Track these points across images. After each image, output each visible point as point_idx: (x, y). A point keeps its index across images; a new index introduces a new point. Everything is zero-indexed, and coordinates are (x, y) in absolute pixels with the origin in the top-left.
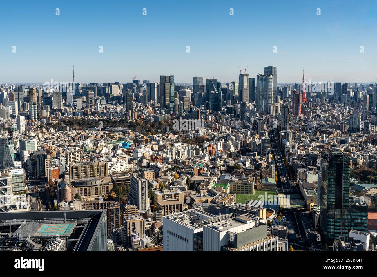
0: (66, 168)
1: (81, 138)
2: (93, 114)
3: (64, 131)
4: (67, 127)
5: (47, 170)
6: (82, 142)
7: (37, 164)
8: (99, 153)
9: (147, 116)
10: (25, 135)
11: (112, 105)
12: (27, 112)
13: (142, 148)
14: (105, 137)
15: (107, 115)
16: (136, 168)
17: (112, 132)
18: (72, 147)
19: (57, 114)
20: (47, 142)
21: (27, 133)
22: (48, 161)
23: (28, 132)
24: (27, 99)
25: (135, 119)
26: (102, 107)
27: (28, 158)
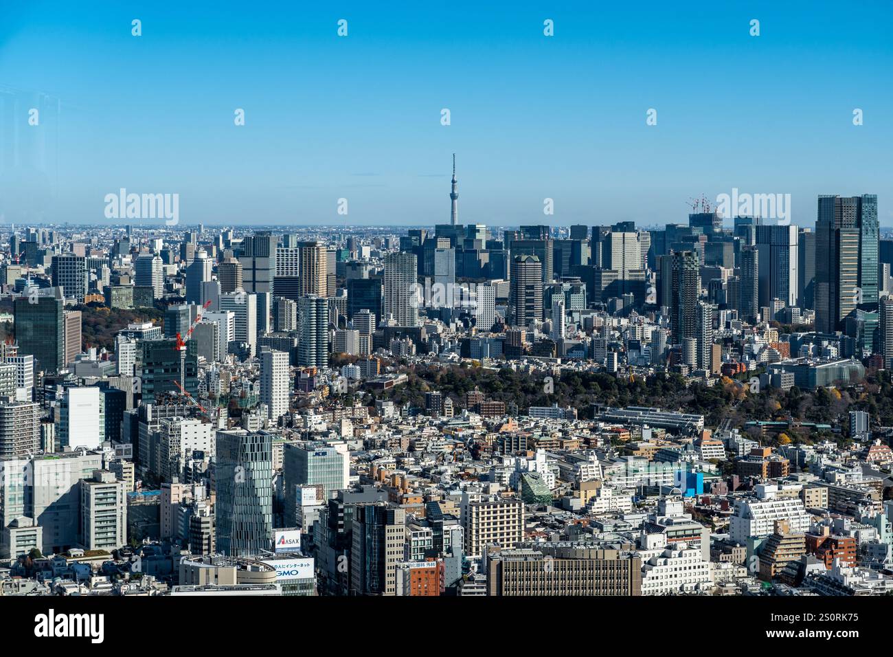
0: (466, 567)
1: (502, 444)
2: (543, 348)
3: (435, 417)
4: (444, 398)
5: (393, 571)
6: (513, 460)
7: (354, 544)
8: (583, 512)
9: (760, 365)
10: (290, 424)
11: (611, 314)
12: (291, 334)
13: (768, 496)
14: (599, 444)
15: (598, 357)
16: (746, 581)
17: (626, 428)
18: (476, 482)
19: (403, 346)
20: (377, 457)
21: (298, 417)
22: (395, 534)
23: (300, 413)
24: (287, 287)
25: (711, 376)
26: (573, 322)
27: (317, 518)
